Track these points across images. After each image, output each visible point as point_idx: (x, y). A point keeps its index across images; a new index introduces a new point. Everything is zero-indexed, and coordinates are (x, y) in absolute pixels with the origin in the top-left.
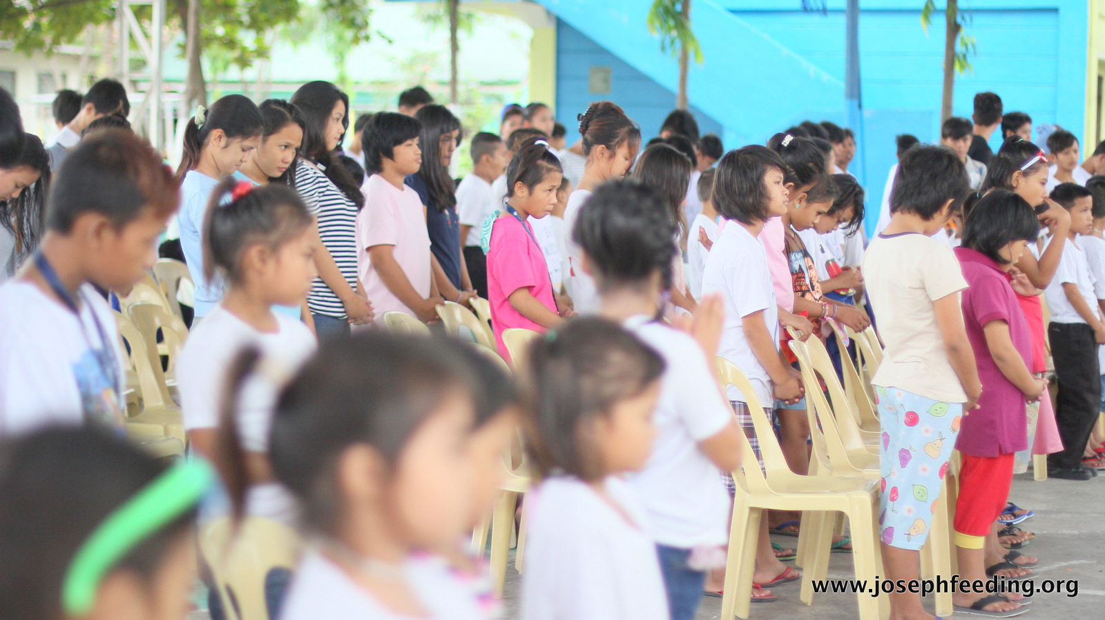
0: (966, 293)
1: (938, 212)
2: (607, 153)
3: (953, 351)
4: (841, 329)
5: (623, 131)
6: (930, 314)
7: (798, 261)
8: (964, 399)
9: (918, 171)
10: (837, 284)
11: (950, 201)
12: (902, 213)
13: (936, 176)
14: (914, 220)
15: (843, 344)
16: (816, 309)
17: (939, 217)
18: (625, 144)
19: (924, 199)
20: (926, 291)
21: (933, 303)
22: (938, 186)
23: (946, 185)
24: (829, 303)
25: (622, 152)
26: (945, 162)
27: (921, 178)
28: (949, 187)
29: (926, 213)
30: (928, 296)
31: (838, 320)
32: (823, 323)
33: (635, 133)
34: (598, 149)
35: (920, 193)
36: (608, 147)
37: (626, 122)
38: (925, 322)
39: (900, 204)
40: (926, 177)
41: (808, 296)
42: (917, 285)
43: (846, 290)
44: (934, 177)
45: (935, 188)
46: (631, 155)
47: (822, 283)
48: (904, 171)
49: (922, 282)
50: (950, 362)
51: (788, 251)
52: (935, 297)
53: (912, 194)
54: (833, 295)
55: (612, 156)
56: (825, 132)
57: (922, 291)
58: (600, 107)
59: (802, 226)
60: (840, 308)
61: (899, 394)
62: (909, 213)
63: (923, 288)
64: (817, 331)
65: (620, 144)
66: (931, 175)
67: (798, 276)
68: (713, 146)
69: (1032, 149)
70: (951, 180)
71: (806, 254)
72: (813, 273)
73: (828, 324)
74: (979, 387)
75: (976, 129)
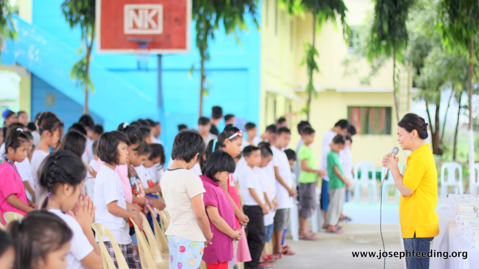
0: (205, 194)
1: (193, 159)
2: (49, 134)
3: (199, 219)
4: (153, 209)
5: (56, 124)
6: (190, 204)
7: (134, 181)
8: (205, 240)
9: (183, 142)
10: (151, 190)
11: (198, 154)
12: (177, 160)
13: (191, 144)
14: (183, 163)
15: (154, 216)
16: (142, 202)
17: (193, 161)
18: (57, 130)
19: (186, 153)
20: (187, 194)
21: (191, 199)
22: (192, 147)
23: (195, 147)
24: (148, 198)
25: (56, 134)
26: (195, 137)
27: (185, 145)
28: (197, 148)
29: (188, 159)
30: (188, 196)
31: (152, 206)
32: (145, 208)
33: (61, 125)
34: (46, 132)
35: (185, 151)
36: (50, 131)
37: (57, 120)
38: (187, 207)
39: (176, 156)
40: (187, 144)
41: (138, 196)
42: (184, 191)
43: (155, 193)
44: (190, 144)
45: (191, 148)
46: (60, 135)
47: (144, 190)
48: (177, 141)
49: (186, 190)
50: (198, 224)
51: (129, 176)
52: (191, 197)
53: (181, 152)
54: (149, 195)
55: (52, 135)
56: (148, 123)
57: (186, 194)
58: (46, 114)
59: (136, 165)
60: (153, 201)
61: (177, 239)
62: (180, 160)
63: (187, 192)
64: (143, 211)
65: (55, 130)
66: (189, 143)
67: (134, 187)
68: (99, 129)
69: (236, 130)
70: (198, 145)
71: (137, 177)
72: (141, 186)
73: (147, 208)
74: (211, 235)
75: (212, 121)
